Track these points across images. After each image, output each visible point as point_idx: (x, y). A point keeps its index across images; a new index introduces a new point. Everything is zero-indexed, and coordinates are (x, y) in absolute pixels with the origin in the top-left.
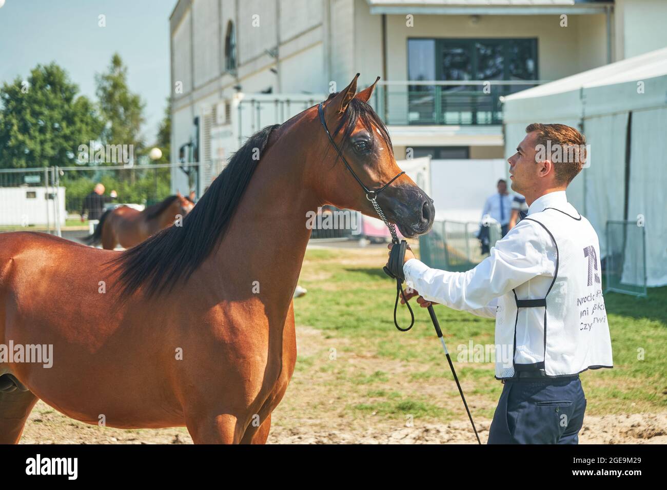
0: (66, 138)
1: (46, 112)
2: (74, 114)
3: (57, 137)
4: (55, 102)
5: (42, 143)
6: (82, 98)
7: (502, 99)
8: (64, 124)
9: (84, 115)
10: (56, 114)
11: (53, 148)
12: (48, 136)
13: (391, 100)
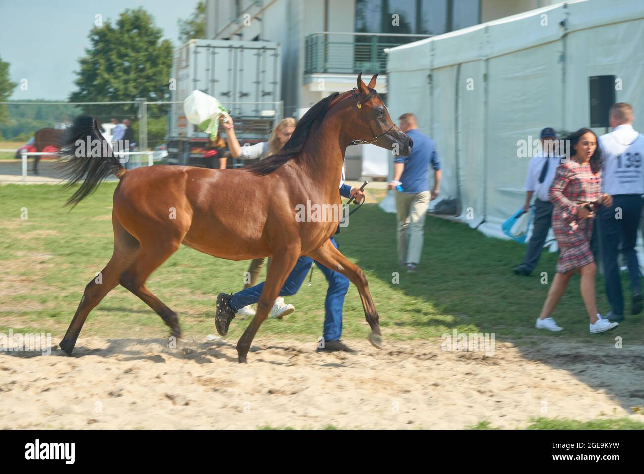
0: (148, 78)
1: (132, 54)
2: (157, 57)
3: (140, 77)
4: (141, 44)
5: (126, 82)
6: (166, 41)
7: (387, 50)
8: (148, 65)
9: (166, 57)
10: (141, 56)
11: (135, 87)
12: (132, 75)
13: (332, 49)
